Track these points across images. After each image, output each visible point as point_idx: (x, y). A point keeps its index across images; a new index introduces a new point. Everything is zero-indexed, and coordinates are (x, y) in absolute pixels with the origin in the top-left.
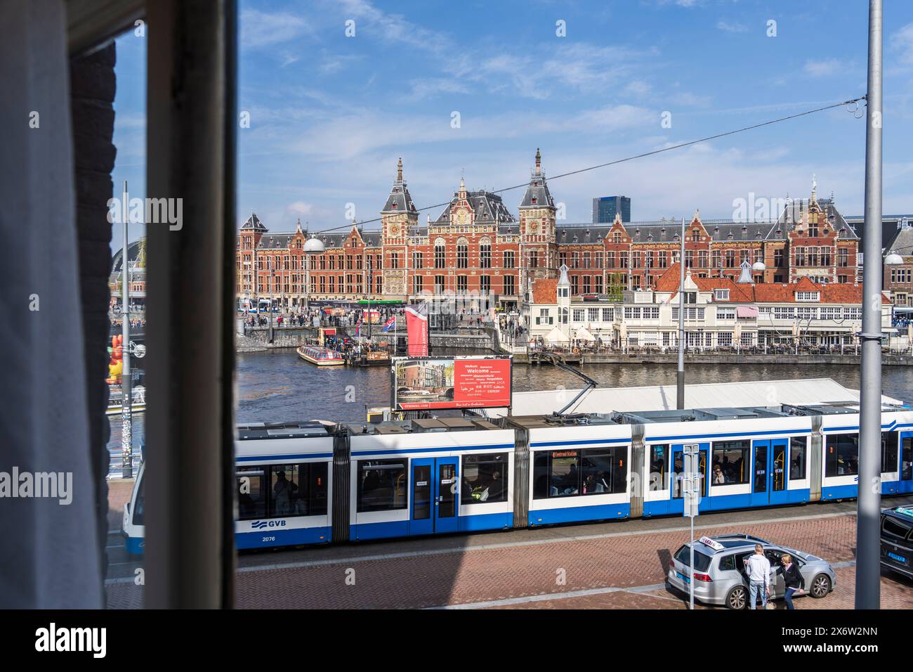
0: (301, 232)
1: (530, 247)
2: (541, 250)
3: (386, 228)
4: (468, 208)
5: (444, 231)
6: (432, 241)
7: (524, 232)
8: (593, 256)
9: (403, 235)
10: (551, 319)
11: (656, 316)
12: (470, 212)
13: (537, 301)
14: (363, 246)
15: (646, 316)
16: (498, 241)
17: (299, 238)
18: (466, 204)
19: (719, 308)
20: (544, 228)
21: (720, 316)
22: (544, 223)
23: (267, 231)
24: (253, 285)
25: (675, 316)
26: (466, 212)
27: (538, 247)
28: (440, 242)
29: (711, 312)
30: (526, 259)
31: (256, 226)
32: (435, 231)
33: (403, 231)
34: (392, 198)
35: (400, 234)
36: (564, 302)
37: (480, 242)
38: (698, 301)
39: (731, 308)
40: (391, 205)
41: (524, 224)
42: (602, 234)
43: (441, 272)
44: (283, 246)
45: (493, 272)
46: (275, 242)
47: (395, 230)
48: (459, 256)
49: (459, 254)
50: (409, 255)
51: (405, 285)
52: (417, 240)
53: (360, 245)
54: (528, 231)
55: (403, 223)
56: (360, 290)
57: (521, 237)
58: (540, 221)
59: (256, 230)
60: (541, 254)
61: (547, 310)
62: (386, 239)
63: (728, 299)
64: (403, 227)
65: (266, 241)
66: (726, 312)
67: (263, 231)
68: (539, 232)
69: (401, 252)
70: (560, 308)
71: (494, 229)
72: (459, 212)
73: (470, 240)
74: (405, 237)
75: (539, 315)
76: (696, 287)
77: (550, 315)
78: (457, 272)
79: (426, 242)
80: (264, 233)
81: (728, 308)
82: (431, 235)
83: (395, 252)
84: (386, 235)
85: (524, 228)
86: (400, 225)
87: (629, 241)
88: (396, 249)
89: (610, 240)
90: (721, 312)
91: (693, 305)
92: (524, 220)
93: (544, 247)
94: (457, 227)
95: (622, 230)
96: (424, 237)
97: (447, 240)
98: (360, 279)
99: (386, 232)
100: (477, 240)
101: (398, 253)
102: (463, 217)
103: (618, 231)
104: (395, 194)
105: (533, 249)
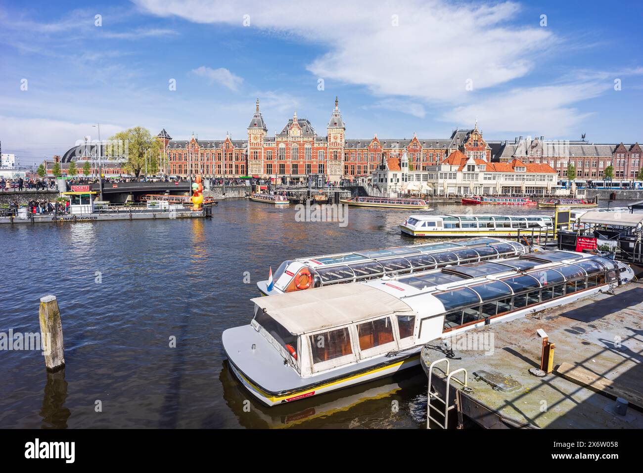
0: (195, 139)
1: (333, 149)
2: (339, 150)
3: (250, 137)
4: (298, 127)
5: (284, 139)
6: (277, 145)
7: (330, 141)
8: (362, 155)
9: (261, 141)
10: (398, 179)
11: (455, 178)
12: (300, 129)
13: (391, 169)
14: (233, 148)
15: (450, 178)
16: (316, 145)
17: (193, 143)
18: (297, 125)
19: (485, 174)
20: (341, 139)
21: (485, 178)
22: (341, 136)
23: (171, 139)
24: (165, 170)
25: (464, 178)
26: (297, 129)
27: (338, 149)
28: (282, 145)
29: (481, 176)
30: (331, 155)
31: (166, 136)
32: (279, 139)
33: (261, 139)
34: (254, 120)
35: (259, 141)
36: (406, 170)
37: (305, 146)
38: (475, 170)
39: (490, 174)
40: (253, 125)
41: (330, 137)
42: (367, 143)
43: (283, 162)
44: (183, 147)
45: (312, 162)
46: (178, 145)
47: (256, 138)
48: (293, 153)
49: (293, 152)
50: (264, 153)
51: (262, 169)
52: (269, 144)
53: (231, 147)
54: (332, 140)
55: (261, 135)
56: (231, 172)
57: (328, 144)
58: (339, 135)
59: (166, 138)
60: (340, 153)
61: (396, 174)
62: (250, 144)
63: (485, 170)
64: (261, 137)
65: (172, 145)
66: (488, 176)
67: (169, 139)
68: (338, 141)
69: (260, 150)
70: (403, 174)
71: (313, 139)
72: (293, 129)
73: (300, 145)
74: (262, 142)
75: (392, 177)
76: (475, 162)
77: (398, 178)
78: (292, 162)
79: (274, 145)
80: (170, 140)
81: (489, 174)
82: (277, 142)
83: (256, 150)
84: (250, 141)
85: (330, 139)
86: (259, 136)
87: (381, 147)
88: (257, 149)
89: (372, 147)
90: (486, 176)
91: (473, 172)
92: (330, 134)
93: (341, 149)
94: (293, 137)
95: (378, 142)
96: (273, 142)
97: (287, 145)
98: (231, 166)
99: (250, 139)
100: (304, 144)
101: (258, 151)
102: (295, 132)
103: (375, 142)
104: (255, 118)
105: (335, 150)
